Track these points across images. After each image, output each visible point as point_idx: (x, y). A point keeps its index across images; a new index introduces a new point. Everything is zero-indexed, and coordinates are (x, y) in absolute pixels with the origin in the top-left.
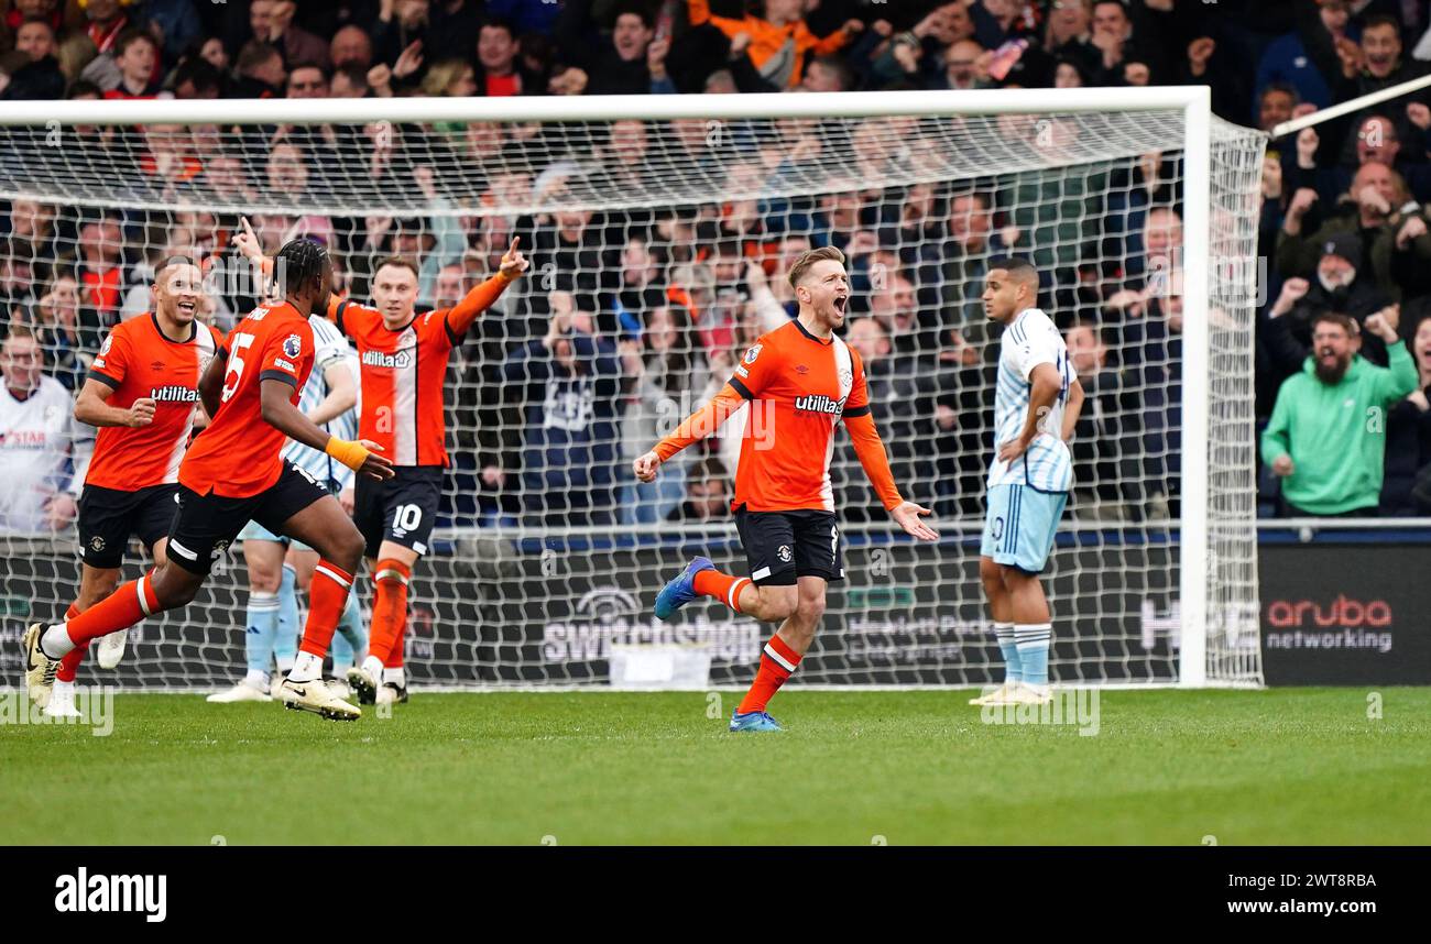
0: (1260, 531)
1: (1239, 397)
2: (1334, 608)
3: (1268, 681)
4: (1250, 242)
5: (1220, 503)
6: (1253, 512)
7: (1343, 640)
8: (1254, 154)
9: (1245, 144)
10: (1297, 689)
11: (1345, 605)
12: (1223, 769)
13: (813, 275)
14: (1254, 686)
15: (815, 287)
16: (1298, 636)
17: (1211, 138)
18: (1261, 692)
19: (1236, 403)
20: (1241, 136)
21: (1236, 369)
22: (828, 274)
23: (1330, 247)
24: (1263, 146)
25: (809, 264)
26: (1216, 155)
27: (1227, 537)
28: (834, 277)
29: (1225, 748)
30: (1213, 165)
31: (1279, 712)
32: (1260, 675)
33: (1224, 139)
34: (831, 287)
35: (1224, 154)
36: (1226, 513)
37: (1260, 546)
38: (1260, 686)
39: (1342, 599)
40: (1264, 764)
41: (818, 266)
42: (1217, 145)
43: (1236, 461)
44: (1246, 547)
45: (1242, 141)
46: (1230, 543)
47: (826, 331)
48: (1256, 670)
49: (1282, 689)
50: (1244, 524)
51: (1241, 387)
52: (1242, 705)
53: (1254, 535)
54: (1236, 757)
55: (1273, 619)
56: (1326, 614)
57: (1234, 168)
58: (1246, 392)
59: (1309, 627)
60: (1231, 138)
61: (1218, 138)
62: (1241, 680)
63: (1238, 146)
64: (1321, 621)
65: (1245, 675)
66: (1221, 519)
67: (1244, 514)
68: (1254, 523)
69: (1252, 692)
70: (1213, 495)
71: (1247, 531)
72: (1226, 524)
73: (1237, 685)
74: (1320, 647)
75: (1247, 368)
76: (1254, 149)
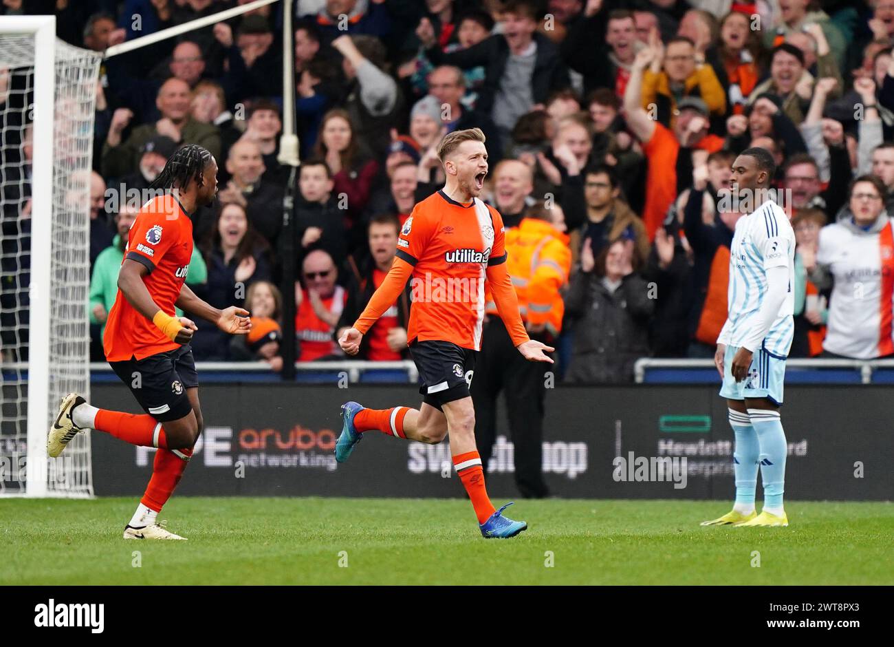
0: (93, 372)
1: (78, 265)
2: (292, 434)
3: (96, 493)
4: (87, 141)
5: (59, 349)
6: (87, 356)
7: (298, 461)
8: (90, 71)
9: (84, 62)
10: (119, 499)
11: (300, 432)
12: (61, 562)
13: (460, 152)
14: (86, 496)
15: (462, 163)
16: (263, 457)
17: (56, 57)
18: (92, 501)
19: (75, 270)
20: (78, 57)
21: (76, 243)
22: (473, 153)
23: (150, 147)
24: (98, 64)
25: (458, 143)
26: (60, 71)
27: (66, 377)
28: (477, 156)
29: (62, 545)
30: (58, 80)
31: (106, 517)
32: (90, 487)
33: (65, 58)
34: (475, 164)
35: (66, 71)
36: (67, 358)
37: (93, 384)
38: (91, 497)
39: (298, 428)
40: (94, 558)
41: (466, 145)
42: (61, 63)
43: (74, 316)
44: (81, 385)
45: (80, 60)
46: (69, 381)
47: (468, 199)
48: (87, 483)
49: (108, 499)
50: (79, 366)
51: (79, 258)
52: (76, 511)
53: (88, 375)
54: (71, 552)
55: (244, 444)
56: (285, 440)
57: (74, 81)
58: (83, 261)
59: (272, 450)
60: (72, 58)
61: (61, 58)
62: (76, 491)
63: (77, 64)
64: (280, 444)
65: (79, 487)
66: (63, 362)
67: (78, 358)
68: (88, 366)
69: (84, 500)
70: (56, 342)
71: (82, 372)
72: (66, 366)
73: (72, 495)
74: (281, 467)
75: (84, 242)
76: (90, 66)
